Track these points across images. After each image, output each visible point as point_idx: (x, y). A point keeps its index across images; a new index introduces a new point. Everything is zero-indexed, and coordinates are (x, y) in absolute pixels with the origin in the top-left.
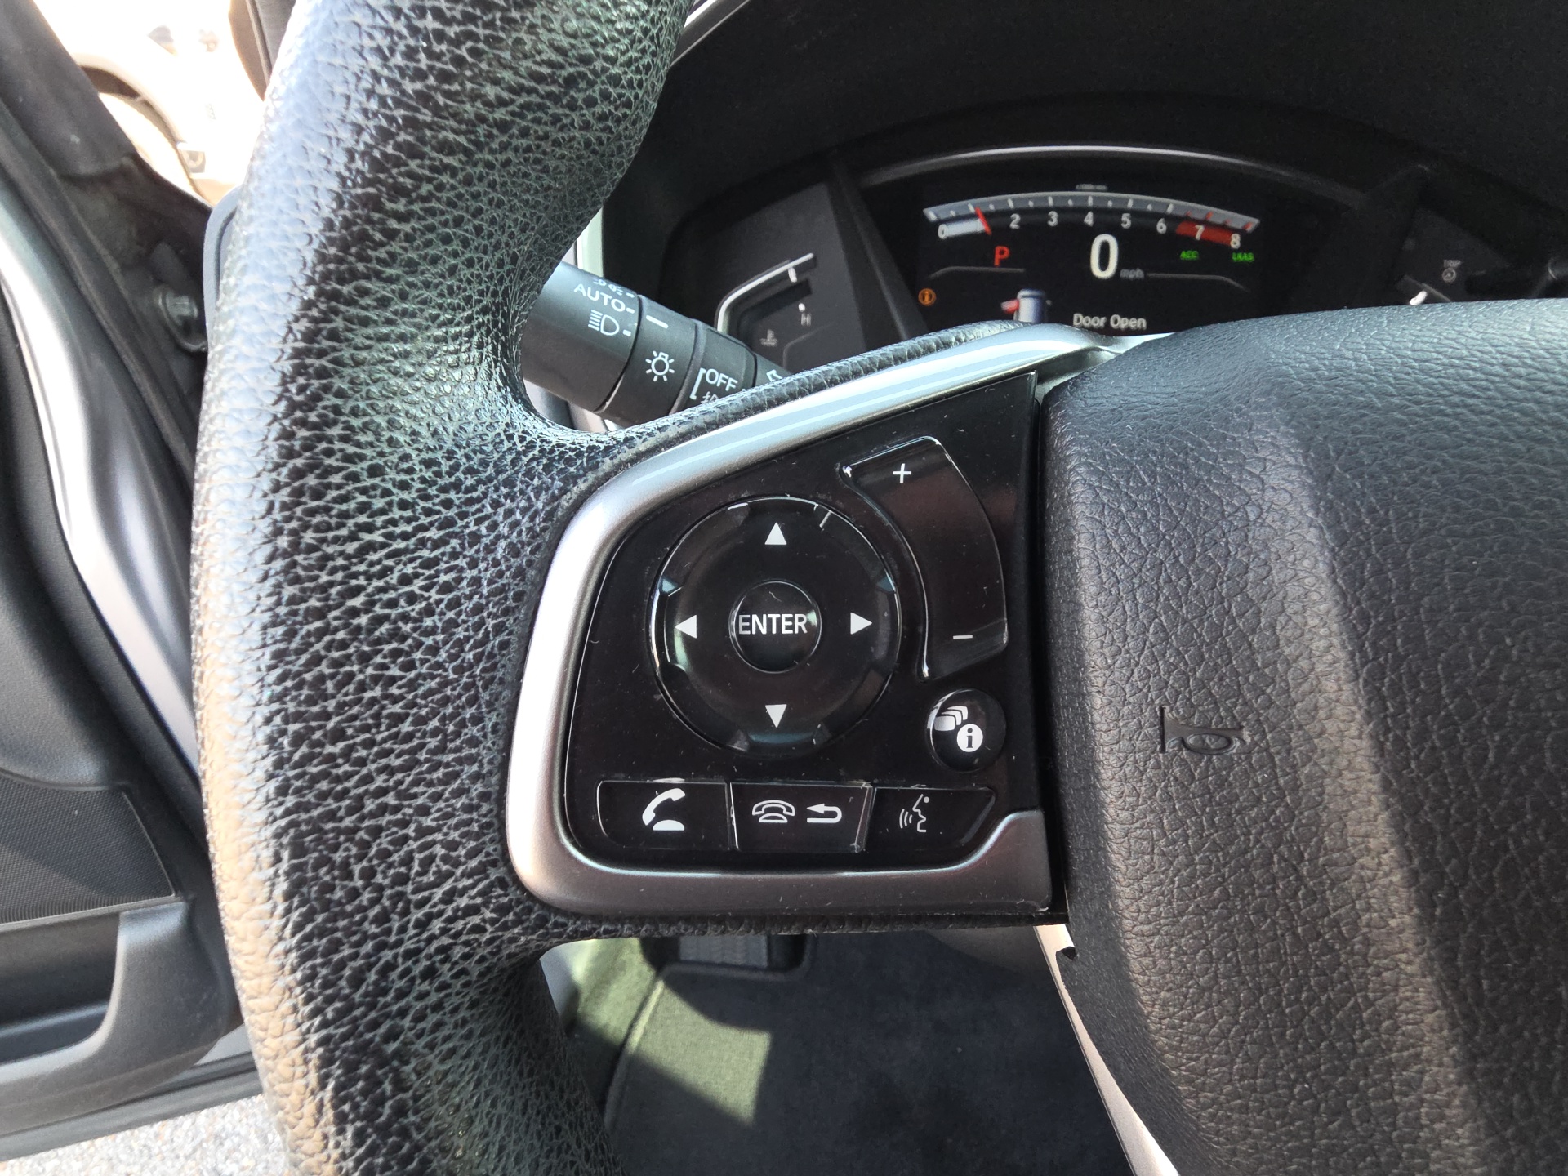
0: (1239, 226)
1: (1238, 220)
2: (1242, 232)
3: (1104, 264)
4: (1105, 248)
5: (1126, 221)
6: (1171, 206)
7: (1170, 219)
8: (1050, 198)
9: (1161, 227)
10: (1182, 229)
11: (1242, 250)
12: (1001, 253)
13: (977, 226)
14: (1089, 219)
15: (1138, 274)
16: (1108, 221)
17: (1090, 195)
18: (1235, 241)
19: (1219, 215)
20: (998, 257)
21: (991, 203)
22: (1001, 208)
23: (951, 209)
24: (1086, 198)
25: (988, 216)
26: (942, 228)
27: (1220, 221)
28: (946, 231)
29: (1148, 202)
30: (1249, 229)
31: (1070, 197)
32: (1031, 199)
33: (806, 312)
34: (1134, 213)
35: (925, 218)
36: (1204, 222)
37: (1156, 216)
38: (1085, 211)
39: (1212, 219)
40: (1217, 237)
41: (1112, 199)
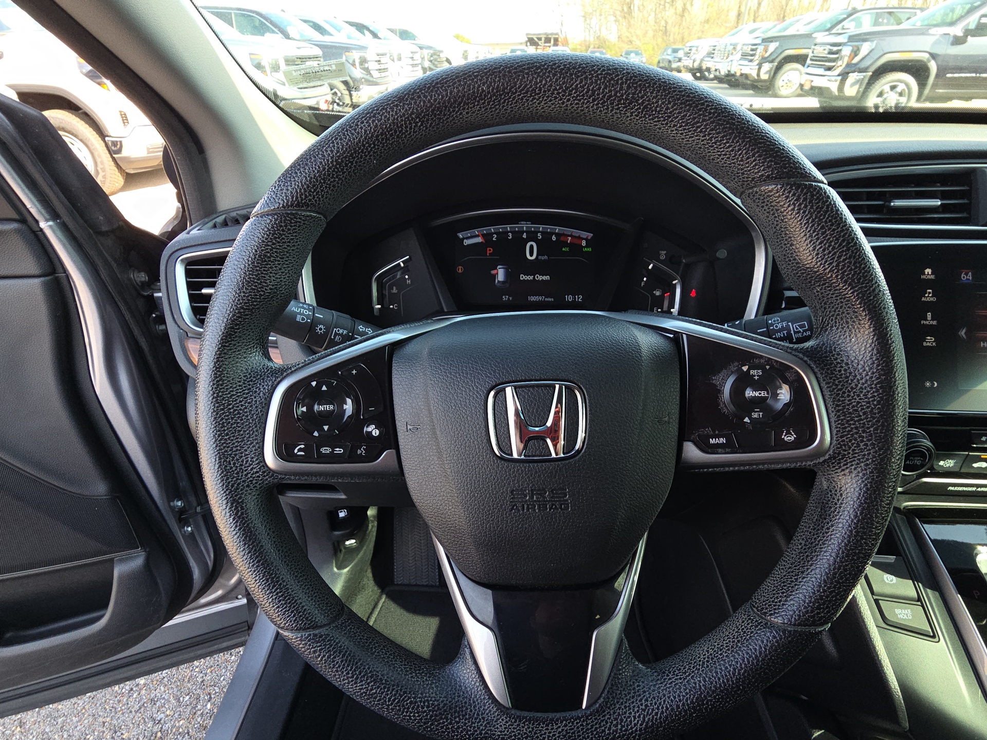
0: (585, 237)
1: (584, 234)
2: (586, 239)
3: (531, 255)
4: (532, 247)
5: (540, 236)
6: (557, 229)
7: (557, 235)
8: (508, 227)
9: (554, 238)
10: (562, 239)
11: (587, 246)
12: (490, 251)
13: (479, 240)
14: (525, 236)
15: (546, 257)
16: (532, 236)
17: (525, 226)
18: (584, 243)
19: (577, 232)
20: (488, 252)
21: (485, 230)
22: (489, 232)
23: (468, 233)
24: (523, 227)
25: (484, 236)
26: (465, 241)
27: (577, 235)
28: (467, 242)
29: (548, 228)
30: (589, 238)
31: (516, 227)
32: (500, 228)
33: (408, 279)
34: (542, 233)
35: (458, 237)
36: (571, 236)
37: (552, 234)
38: (523, 232)
39: (573, 234)
40: (576, 241)
41: (533, 227)
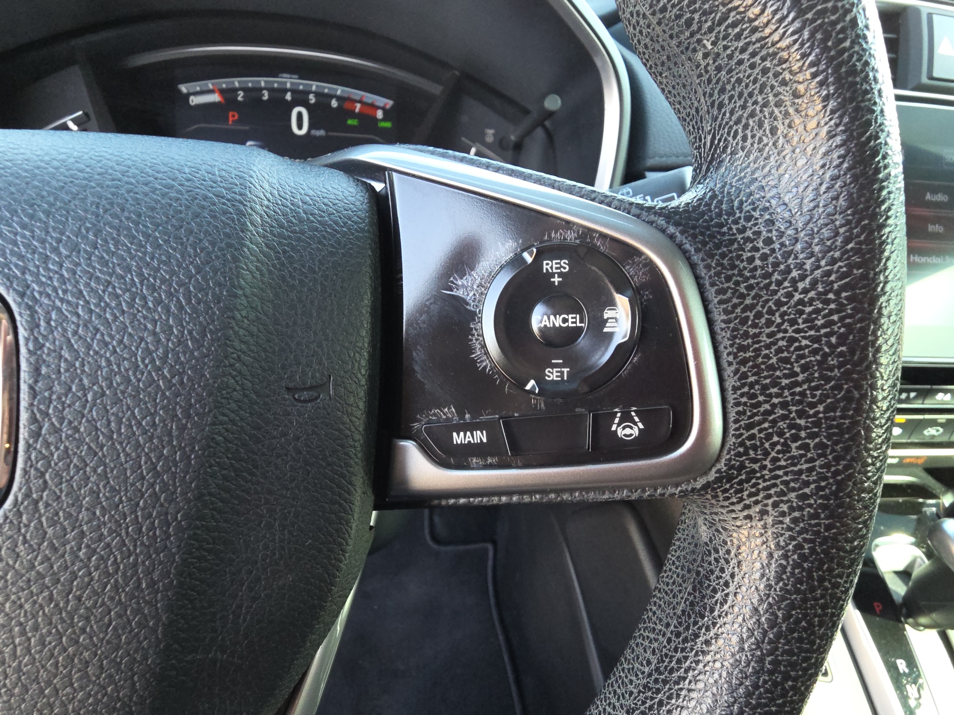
0: (382, 105)
1: (381, 101)
2: (383, 109)
3: (300, 127)
4: (300, 115)
5: (312, 99)
6: (340, 90)
7: (339, 99)
8: (263, 82)
9: (334, 103)
10: (347, 105)
11: (385, 119)
12: (233, 116)
13: (215, 98)
14: (288, 97)
15: (321, 133)
16: (300, 99)
17: (288, 81)
18: (380, 114)
19: (369, 97)
20: (231, 119)
21: (224, 83)
22: (230, 86)
23: (197, 86)
24: (286, 83)
25: (222, 92)
26: (192, 98)
27: (370, 101)
28: (194, 100)
29: (325, 87)
30: (388, 107)
31: (276, 82)
32: (250, 82)
34: (317, 94)
35: (179, 92)
36: (360, 102)
37: (331, 96)
38: (285, 91)
39: (365, 100)
40: (368, 111)
41: (302, 84)
